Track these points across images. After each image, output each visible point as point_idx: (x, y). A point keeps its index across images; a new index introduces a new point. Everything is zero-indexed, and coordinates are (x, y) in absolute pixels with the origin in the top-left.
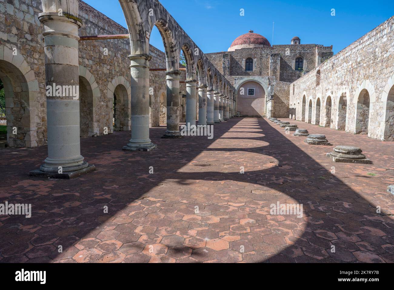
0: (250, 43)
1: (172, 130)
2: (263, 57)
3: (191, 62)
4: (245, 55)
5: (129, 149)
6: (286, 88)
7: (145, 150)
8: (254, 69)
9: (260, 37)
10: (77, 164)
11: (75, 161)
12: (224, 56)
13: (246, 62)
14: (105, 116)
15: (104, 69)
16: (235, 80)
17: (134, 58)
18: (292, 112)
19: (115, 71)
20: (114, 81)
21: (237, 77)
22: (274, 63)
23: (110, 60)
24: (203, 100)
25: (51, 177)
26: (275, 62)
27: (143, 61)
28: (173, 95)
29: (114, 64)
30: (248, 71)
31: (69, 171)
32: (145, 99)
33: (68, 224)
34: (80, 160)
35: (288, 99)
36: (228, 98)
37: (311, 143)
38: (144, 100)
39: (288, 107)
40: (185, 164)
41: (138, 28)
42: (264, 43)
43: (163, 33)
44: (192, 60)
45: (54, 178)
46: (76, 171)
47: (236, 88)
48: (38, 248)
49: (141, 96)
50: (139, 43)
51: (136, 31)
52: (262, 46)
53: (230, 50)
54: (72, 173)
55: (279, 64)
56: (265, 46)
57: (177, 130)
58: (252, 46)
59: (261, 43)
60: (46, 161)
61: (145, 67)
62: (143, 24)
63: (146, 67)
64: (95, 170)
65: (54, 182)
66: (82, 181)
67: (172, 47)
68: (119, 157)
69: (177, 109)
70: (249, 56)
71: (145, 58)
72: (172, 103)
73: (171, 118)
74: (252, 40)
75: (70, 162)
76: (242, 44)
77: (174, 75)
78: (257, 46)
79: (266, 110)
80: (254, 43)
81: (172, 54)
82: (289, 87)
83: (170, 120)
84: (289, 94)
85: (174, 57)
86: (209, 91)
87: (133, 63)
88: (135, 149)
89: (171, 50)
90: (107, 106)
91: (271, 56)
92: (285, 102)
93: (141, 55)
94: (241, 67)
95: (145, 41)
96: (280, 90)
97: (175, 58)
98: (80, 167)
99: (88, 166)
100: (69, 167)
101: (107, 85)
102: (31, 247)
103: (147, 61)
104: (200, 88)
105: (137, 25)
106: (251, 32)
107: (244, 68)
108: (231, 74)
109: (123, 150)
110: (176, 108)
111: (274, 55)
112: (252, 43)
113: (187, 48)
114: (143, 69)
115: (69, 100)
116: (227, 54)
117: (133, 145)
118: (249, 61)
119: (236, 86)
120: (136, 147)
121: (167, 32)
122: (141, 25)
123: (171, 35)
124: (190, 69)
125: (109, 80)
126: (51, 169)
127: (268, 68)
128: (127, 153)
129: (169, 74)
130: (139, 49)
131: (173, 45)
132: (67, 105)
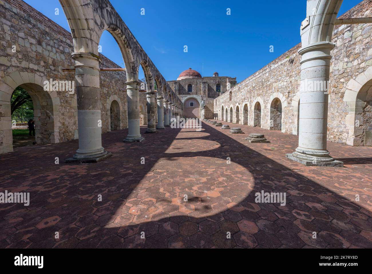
0: (190, 75)
1: (151, 128)
2: (198, 84)
3: (160, 87)
4: (188, 83)
5: (128, 141)
6: (212, 102)
7: (138, 141)
8: (193, 91)
9: (195, 72)
10: (100, 152)
11: (99, 150)
12: (175, 83)
13: (188, 87)
14: (105, 121)
15: (104, 90)
16: (182, 97)
17: (129, 84)
18: (216, 115)
19: (111, 91)
20: (110, 98)
21: (183, 95)
22: (204, 87)
23: (108, 85)
24: (166, 109)
25: (82, 163)
26: (205, 87)
27: (135, 85)
28: (152, 106)
30: (189, 92)
31: (95, 157)
33: (113, 192)
34: (102, 150)
35: (213, 108)
36: (179, 108)
37: (233, 133)
38: (136, 110)
39: (213, 113)
40: (167, 149)
41: (131, 65)
42: (198, 75)
43: (145, 68)
44: (160, 85)
45: (85, 163)
46: (100, 157)
47: (183, 102)
48: (100, 209)
49: (135, 107)
50: (132, 74)
51: (130, 67)
52: (197, 77)
53: (178, 79)
54: (98, 159)
55: (207, 88)
56: (199, 77)
57: (154, 128)
58: (191, 77)
59: (196, 76)
60: (77, 151)
61: (136, 89)
62: (135, 63)
63: (137, 89)
64: (112, 156)
65: (87, 166)
66: (106, 163)
67: (150, 77)
68: (123, 147)
69: (154, 115)
70: (190, 83)
71: (137, 83)
72: (151, 111)
73: (150, 121)
74: (191, 74)
75: (96, 151)
76: (185, 76)
77: (151, 94)
78: (194, 77)
79: (201, 114)
80: (192, 75)
81: (150, 81)
82: (213, 101)
83: (150, 122)
84: (213, 105)
85: (151, 84)
86: (169, 104)
87: (128, 87)
88: (131, 141)
89: (149, 79)
90: (106, 114)
91: (203, 83)
92: (212, 110)
93: (134, 82)
94: (186, 90)
95: (136, 73)
96: (208, 103)
97: (152, 84)
98: (103, 154)
99: (107, 154)
100: (96, 155)
101: (106, 100)
102: (95, 209)
103: (138, 85)
104: (164, 102)
105: (131, 63)
106: (190, 69)
107: (187, 90)
108: (180, 94)
109: (123, 142)
110: (153, 114)
111: (204, 83)
112: (191, 76)
113: (158, 78)
114: (135, 90)
115: (94, 110)
116: (177, 82)
117: (130, 138)
118: (190, 86)
119: (183, 101)
120: (133, 140)
121: (147, 68)
122: (133, 63)
123: (150, 69)
124: (160, 91)
125: (108, 97)
126: (83, 157)
127: (201, 90)
128: (127, 144)
129: (148, 93)
130: (132, 78)
131: (150, 76)
132: (93, 113)
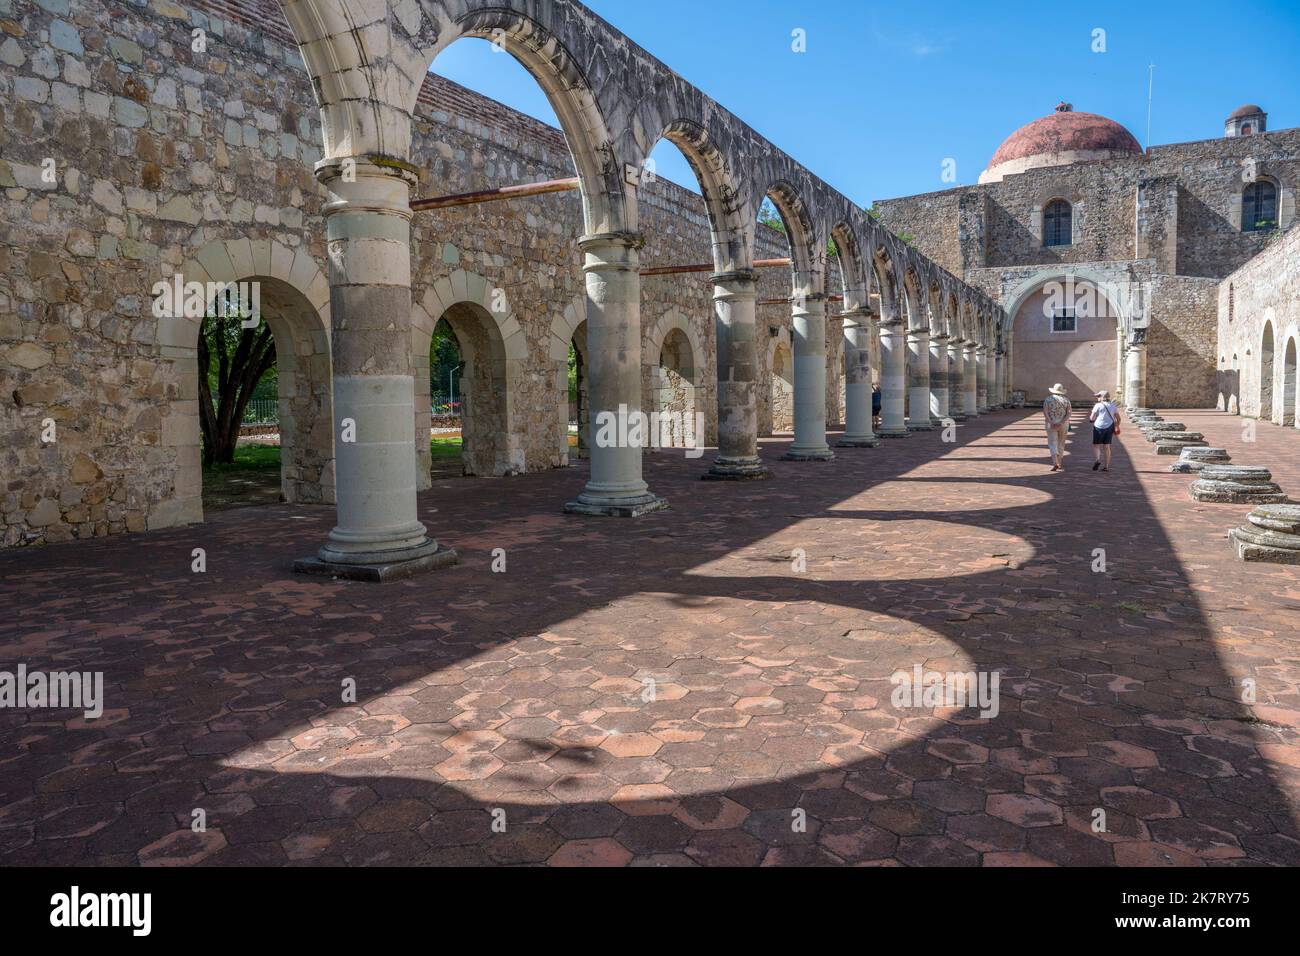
0: (1059, 147)
1: (734, 455)
2: (1108, 192)
3: (805, 238)
4: (1042, 193)
5: (582, 509)
6: (1202, 299)
7: (625, 513)
8: (1076, 238)
9: (1096, 124)
10: (404, 545)
11: (400, 536)
12: (961, 202)
13: (1047, 216)
14: (542, 416)
15: (540, 276)
16: (1004, 280)
17: (592, 246)
18: (1218, 385)
19: (573, 279)
20: (569, 310)
21: (1012, 269)
22: (1152, 210)
23: (557, 250)
24: (858, 356)
25: (339, 577)
26: (1157, 209)
27: (617, 251)
28: (736, 345)
29: (571, 259)
30: (1052, 248)
31: (381, 561)
32: (625, 362)
33: (320, 677)
34: (413, 534)
35: (1212, 339)
36: (970, 346)
38: (623, 367)
39: (1212, 368)
41: (600, 159)
42: (1117, 142)
43: (696, 159)
44: (806, 230)
45: (346, 578)
46: (399, 561)
47: (1007, 310)
48: (236, 715)
49: (615, 354)
50: (606, 199)
51: (595, 167)
52: (1106, 154)
53: (986, 178)
54: (386, 568)
55: (1174, 214)
56: (1117, 154)
57: (749, 454)
58: (1066, 159)
59: (1100, 146)
60: (332, 535)
61: (623, 270)
62: (615, 147)
63: (626, 270)
64: (456, 564)
65: (340, 588)
66: (409, 588)
67: (727, 200)
68: (538, 533)
69: (749, 387)
70: (1058, 196)
71: (624, 242)
72: (732, 369)
73: (729, 416)
74: (1066, 137)
75: (386, 538)
76: (1027, 156)
77: (736, 283)
78: (1087, 155)
79: (1123, 379)
80: (1073, 146)
81: (730, 218)
82: (1213, 295)
83: (728, 423)
84: (1214, 322)
85: (734, 230)
86: (888, 325)
87: (591, 260)
88: (597, 511)
89: (724, 207)
90: (549, 385)
91: (1142, 187)
92: (1200, 350)
93: (611, 237)
94: (1029, 235)
95: (623, 195)
96: (1178, 307)
97: (740, 232)
98: (412, 553)
99: (438, 551)
100: (384, 552)
101: (549, 322)
102: (224, 711)
103: (632, 251)
104: (848, 316)
105: (598, 150)
106: (1065, 108)
107: (1038, 236)
108: (991, 261)
109: (566, 512)
110: (743, 385)
111: (1150, 185)
112: (1065, 149)
113: (787, 194)
114: (617, 274)
115: (383, 377)
116: (975, 195)
117: (593, 499)
118: (1057, 214)
119: (1008, 302)
120: (601, 505)
121: (706, 156)
122: (608, 149)
123: (721, 162)
124: (804, 261)
125: (556, 307)
126: (340, 555)
127: (1128, 230)
128: (570, 522)
129: (721, 280)
130: (606, 219)
131: (729, 192)
132: (377, 389)
